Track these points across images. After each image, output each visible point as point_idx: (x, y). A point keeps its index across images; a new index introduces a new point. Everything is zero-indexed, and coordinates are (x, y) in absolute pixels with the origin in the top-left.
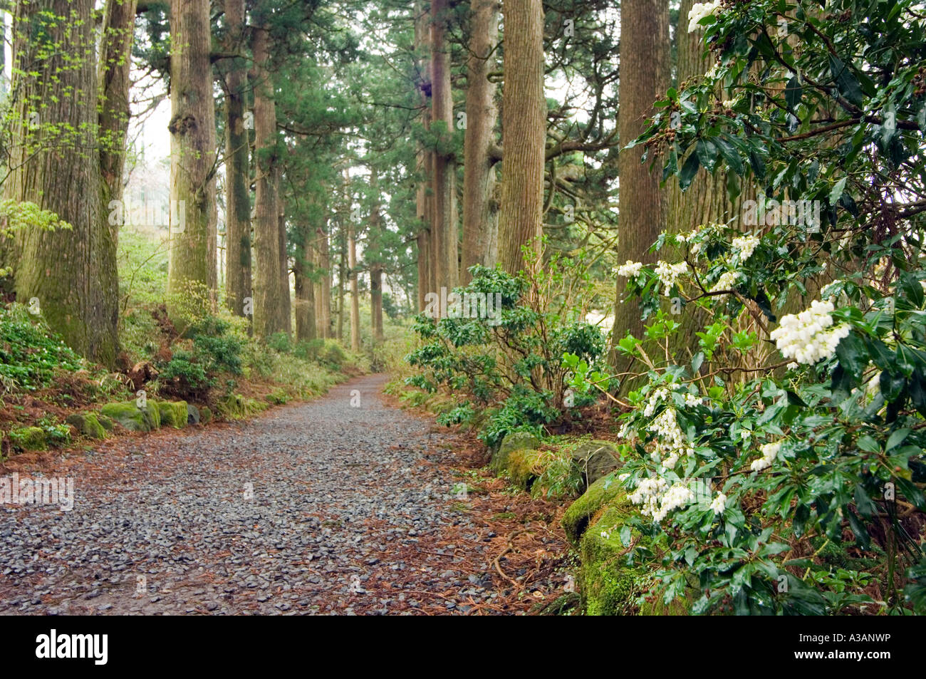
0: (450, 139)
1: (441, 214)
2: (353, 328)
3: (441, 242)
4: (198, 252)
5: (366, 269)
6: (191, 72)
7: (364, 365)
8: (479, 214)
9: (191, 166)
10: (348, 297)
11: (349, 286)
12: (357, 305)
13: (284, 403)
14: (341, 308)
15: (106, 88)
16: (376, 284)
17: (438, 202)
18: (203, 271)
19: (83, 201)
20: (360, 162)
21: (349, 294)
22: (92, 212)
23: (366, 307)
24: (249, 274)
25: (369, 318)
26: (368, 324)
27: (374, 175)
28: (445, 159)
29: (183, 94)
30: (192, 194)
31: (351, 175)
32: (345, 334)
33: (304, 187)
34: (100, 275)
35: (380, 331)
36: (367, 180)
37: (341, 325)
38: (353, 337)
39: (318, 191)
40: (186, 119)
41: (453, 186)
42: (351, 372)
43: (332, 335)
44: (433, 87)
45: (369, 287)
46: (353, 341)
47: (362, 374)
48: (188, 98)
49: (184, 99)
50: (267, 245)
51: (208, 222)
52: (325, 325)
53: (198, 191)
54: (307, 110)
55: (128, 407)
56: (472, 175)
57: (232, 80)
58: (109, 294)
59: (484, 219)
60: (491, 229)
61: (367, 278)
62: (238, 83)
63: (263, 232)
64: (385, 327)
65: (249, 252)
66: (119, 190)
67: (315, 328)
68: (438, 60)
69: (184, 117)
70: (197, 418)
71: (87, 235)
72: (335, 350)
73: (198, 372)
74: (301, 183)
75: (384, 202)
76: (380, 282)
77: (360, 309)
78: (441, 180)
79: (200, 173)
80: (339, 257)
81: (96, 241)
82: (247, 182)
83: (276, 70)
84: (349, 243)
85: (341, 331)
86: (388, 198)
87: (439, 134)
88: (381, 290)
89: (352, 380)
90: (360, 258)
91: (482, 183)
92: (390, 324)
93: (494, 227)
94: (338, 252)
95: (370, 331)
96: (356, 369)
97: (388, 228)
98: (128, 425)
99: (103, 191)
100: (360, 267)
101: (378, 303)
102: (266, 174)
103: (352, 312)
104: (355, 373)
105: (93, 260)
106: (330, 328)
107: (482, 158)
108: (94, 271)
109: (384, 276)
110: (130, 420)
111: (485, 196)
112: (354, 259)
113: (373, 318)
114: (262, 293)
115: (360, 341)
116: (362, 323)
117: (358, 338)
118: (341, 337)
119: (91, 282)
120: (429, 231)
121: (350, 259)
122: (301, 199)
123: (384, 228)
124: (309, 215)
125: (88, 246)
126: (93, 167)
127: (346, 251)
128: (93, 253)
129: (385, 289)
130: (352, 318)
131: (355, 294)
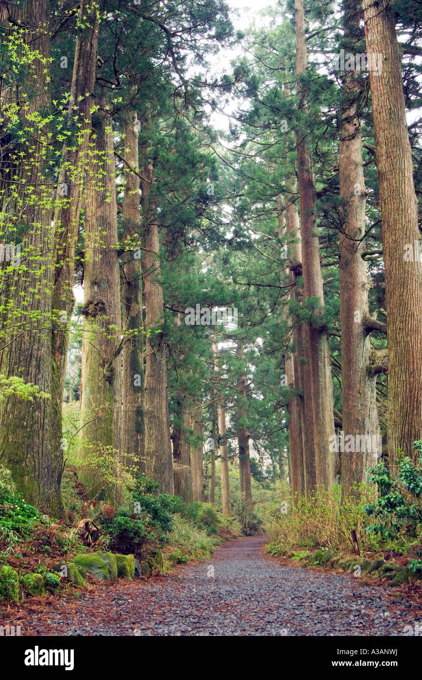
0: (323, 312)
1: (317, 381)
2: (224, 492)
3: (318, 407)
4: (106, 421)
5: (234, 435)
6: (102, 264)
7: (236, 528)
8: (358, 379)
9: (101, 345)
10: (218, 463)
11: (220, 452)
12: (227, 470)
13: (184, 563)
14: (213, 473)
15: (56, 281)
16: (244, 449)
17: (314, 370)
18: (110, 438)
19: (40, 376)
20: (228, 337)
21: (219, 459)
22: (46, 385)
23: (235, 472)
24: (143, 440)
25: (238, 482)
26: (236, 488)
27: (239, 348)
28: (318, 331)
29: (94, 283)
30: (101, 369)
31: (220, 348)
32: (216, 498)
33: (185, 360)
34: (50, 441)
35: (249, 495)
36: (233, 353)
37: (213, 490)
38: (224, 500)
39: (197, 364)
40: (97, 304)
41: (326, 355)
42: (225, 535)
43: (205, 499)
44: (304, 267)
45: (237, 452)
46: (224, 505)
47: (235, 537)
48: (99, 286)
49: (96, 287)
50: (156, 414)
51: (115, 393)
52: (199, 489)
53: (106, 366)
54: (190, 292)
55: (95, 557)
56: (349, 344)
57: (129, 269)
58: (56, 457)
59: (362, 384)
60: (369, 393)
61: (235, 443)
62: (134, 272)
63: (152, 402)
64: (254, 491)
65: (143, 420)
66: (64, 366)
67: (192, 492)
68: (307, 244)
69: (95, 303)
70: (140, 571)
71: (42, 404)
72: (209, 513)
73: (139, 528)
74: (182, 357)
75: (249, 372)
76: (248, 447)
77: (230, 473)
78: (315, 350)
79: (108, 351)
80: (211, 423)
81: (48, 410)
82: (141, 357)
83: (174, 260)
84: (220, 411)
85: (213, 494)
86: (253, 368)
87: (313, 308)
88: (249, 455)
89: (228, 544)
90: (228, 425)
91: (359, 351)
92: (257, 488)
93: (372, 391)
94: (209, 420)
95: (239, 494)
96: (229, 532)
97: (254, 396)
98: (98, 575)
99: (53, 367)
100: (229, 434)
101: (246, 467)
102: (155, 349)
103: (222, 476)
104: (228, 536)
105: (46, 427)
106: (203, 492)
107: (358, 329)
108: (46, 436)
109: (251, 442)
110: (99, 571)
111: (362, 363)
112: (224, 426)
113: (242, 482)
114: (152, 458)
115: (231, 505)
116: (231, 488)
117: (228, 502)
118: (213, 501)
119: (44, 446)
120: (301, 397)
121: (220, 426)
122: (181, 371)
123: (249, 397)
124: (189, 385)
125: (42, 414)
126: (48, 347)
127: (217, 419)
128: (46, 421)
129: (253, 454)
130: (223, 482)
131: (224, 459)
